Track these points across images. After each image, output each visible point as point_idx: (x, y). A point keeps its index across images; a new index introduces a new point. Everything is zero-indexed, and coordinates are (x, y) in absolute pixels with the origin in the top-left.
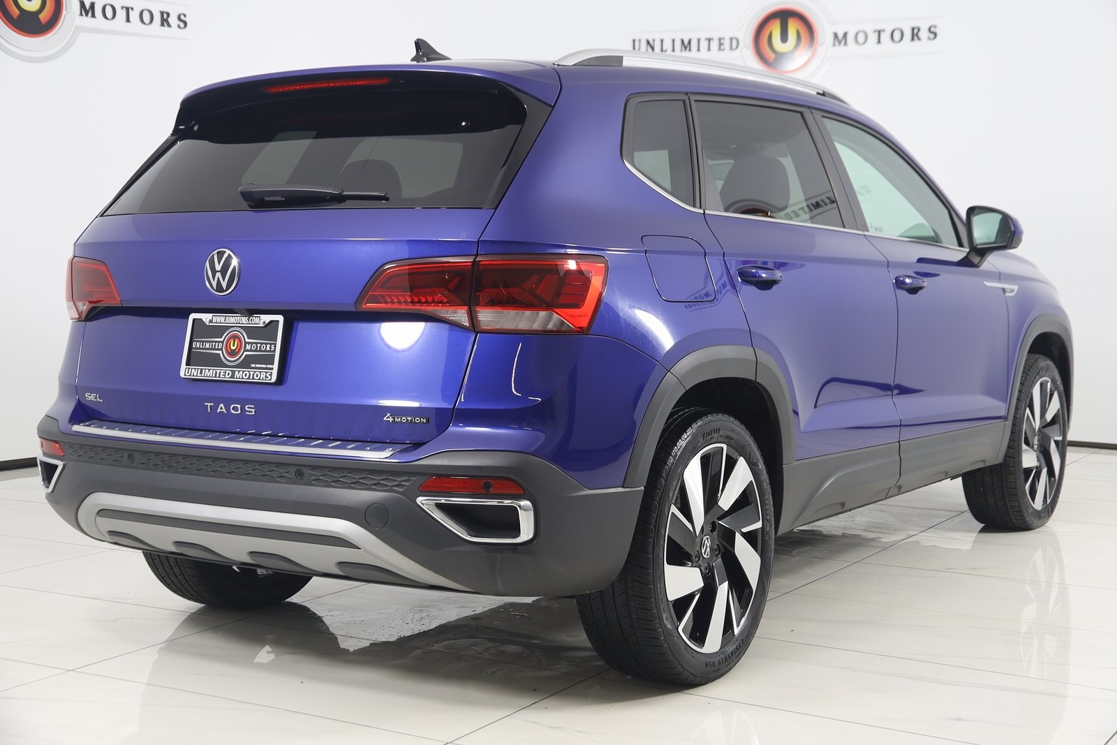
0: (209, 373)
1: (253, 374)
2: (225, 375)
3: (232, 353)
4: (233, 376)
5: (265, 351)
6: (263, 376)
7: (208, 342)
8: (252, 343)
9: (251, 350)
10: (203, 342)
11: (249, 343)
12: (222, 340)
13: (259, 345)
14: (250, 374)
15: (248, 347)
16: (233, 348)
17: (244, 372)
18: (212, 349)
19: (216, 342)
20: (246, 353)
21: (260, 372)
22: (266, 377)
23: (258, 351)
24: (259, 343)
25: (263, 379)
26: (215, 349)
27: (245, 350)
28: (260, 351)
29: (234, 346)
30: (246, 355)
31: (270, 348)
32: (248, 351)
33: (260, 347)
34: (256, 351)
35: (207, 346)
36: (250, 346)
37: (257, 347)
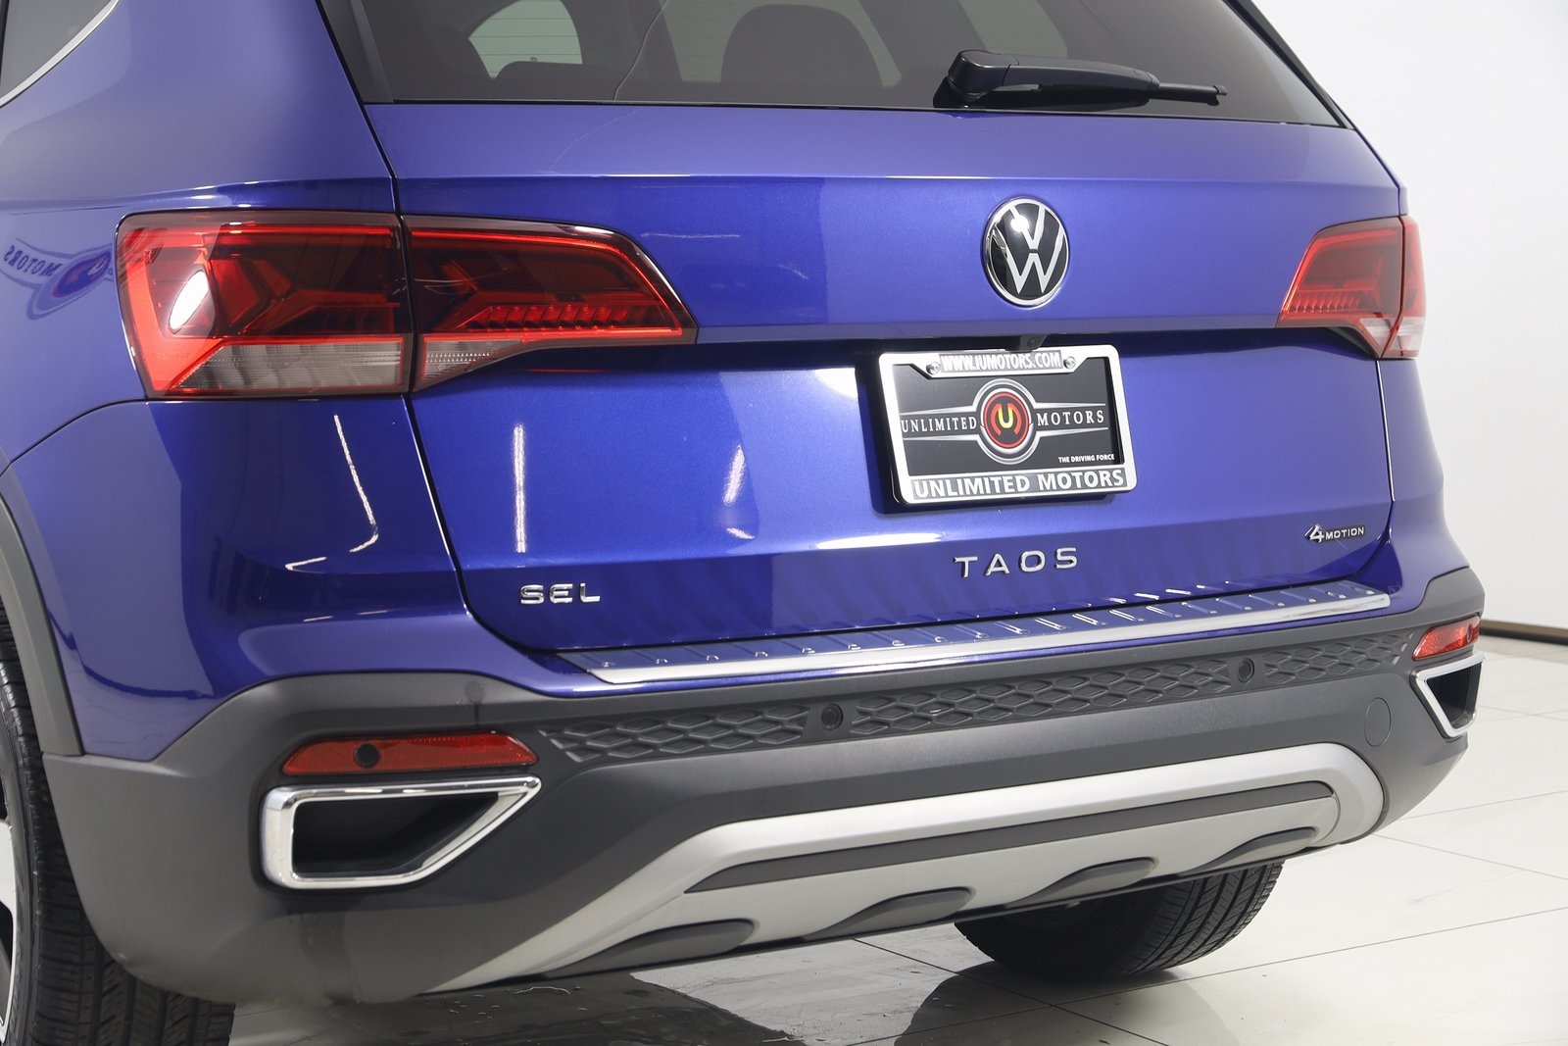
0: (973, 486)
1: (1082, 478)
2: (1015, 487)
3: (1008, 438)
4: (1035, 487)
5: (1085, 425)
6: (1105, 477)
7: (939, 417)
8: (1050, 411)
9: (1051, 427)
10: (927, 418)
11: (1042, 411)
12: (973, 408)
13: (1067, 414)
14: (1073, 479)
15: (1043, 420)
16: (1009, 425)
17: (1056, 474)
18: (953, 433)
19: (959, 415)
20: (1040, 434)
21: (1097, 472)
22: (1113, 479)
23: (1067, 427)
24: (1066, 410)
25: (1107, 486)
26: (961, 432)
27: (1037, 428)
28: (1073, 425)
29: (1006, 420)
30: (1041, 438)
31: (1095, 417)
32: (1043, 428)
33: (1071, 418)
34: (1062, 426)
35: (940, 426)
36: (1048, 419)
37: (1063, 418)
